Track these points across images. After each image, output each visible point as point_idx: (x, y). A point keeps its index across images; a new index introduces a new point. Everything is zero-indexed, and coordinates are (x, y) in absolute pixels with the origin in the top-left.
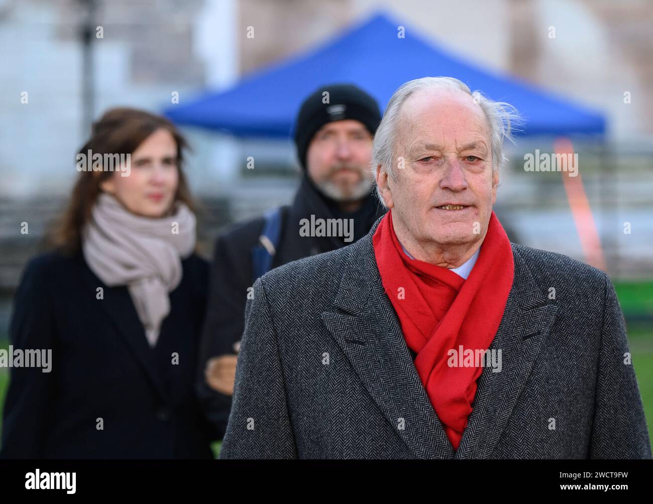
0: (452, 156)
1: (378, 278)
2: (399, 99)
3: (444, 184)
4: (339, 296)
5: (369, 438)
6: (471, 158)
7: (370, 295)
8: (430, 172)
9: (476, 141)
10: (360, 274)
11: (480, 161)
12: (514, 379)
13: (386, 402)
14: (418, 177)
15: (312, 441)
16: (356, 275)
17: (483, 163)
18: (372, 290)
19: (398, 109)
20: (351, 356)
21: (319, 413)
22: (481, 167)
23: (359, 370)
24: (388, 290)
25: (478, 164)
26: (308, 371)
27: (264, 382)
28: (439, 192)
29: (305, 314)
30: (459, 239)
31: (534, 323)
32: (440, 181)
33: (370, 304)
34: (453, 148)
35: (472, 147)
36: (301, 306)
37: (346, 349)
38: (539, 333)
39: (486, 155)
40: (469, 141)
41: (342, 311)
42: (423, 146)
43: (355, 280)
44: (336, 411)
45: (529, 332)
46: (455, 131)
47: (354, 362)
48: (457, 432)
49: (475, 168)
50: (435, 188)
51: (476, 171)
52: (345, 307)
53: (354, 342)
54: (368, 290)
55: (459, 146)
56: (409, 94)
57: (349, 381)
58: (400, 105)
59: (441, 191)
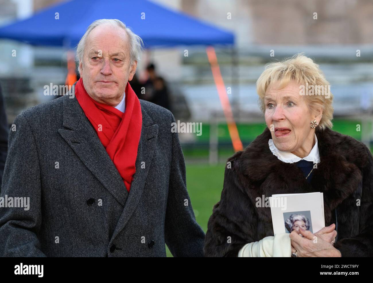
0: (107, 58)
1: (83, 113)
2: (91, 28)
3: (102, 71)
4: (65, 121)
5: (86, 187)
6: (116, 59)
7: (79, 120)
8: (97, 65)
9: (119, 52)
10: (72, 111)
11: (121, 61)
12: (147, 158)
13: (94, 170)
14: (92, 67)
15: (55, 189)
16: (70, 112)
17: (122, 62)
18: (81, 118)
19: (89, 33)
20: (75, 149)
21: (60, 175)
22: (121, 64)
23: (79, 155)
24: (90, 118)
25: (120, 63)
26: (52, 156)
27: (30, 162)
28: (99, 74)
29: (48, 130)
30: (107, 96)
31: (151, 133)
32: (101, 70)
33: (80, 124)
34: (107, 55)
35: (117, 55)
36: (46, 126)
37: (72, 146)
38: (154, 137)
39: (124, 59)
40: (116, 52)
41: (66, 128)
42: (94, 52)
43: (70, 114)
44: (70, 174)
45: (150, 137)
46: (109, 47)
47: (77, 151)
48: (128, 183)
49: (119, 65)
50: (98, 72)
51: (118, 66)
52: (68, 126)
53: (75, 142)
54: (78, 118)
55: (110, 54)
56: (95, 27)
57: (74, 160)
58: (90, 31)
59: (100, 74)
